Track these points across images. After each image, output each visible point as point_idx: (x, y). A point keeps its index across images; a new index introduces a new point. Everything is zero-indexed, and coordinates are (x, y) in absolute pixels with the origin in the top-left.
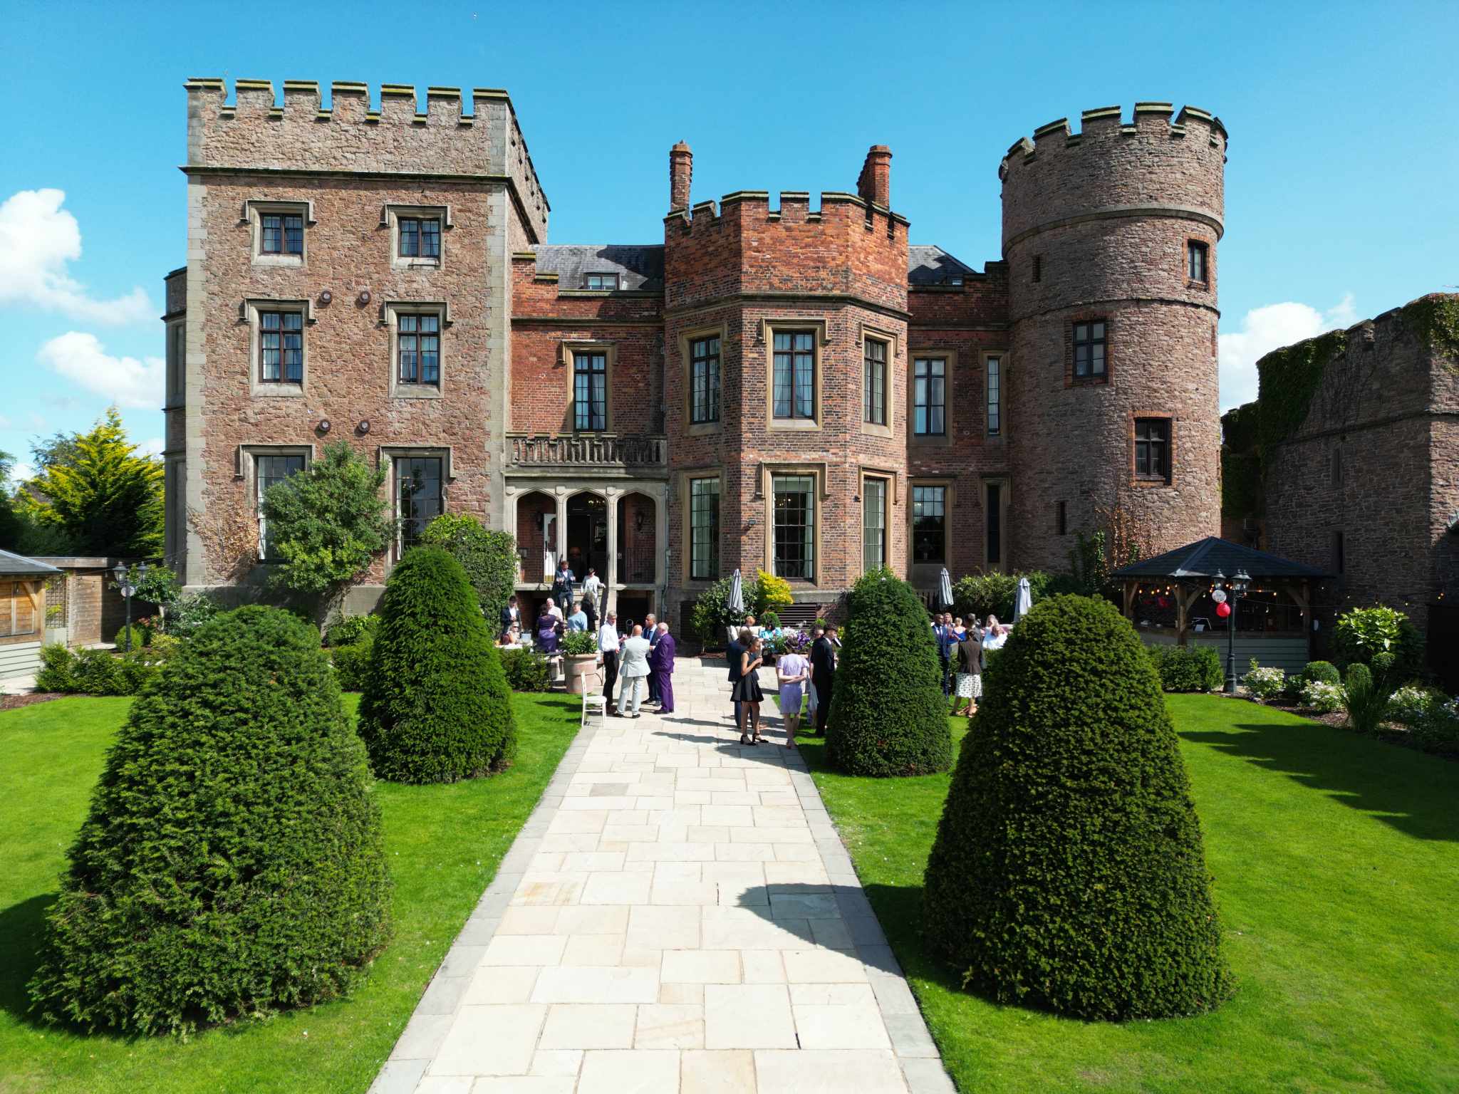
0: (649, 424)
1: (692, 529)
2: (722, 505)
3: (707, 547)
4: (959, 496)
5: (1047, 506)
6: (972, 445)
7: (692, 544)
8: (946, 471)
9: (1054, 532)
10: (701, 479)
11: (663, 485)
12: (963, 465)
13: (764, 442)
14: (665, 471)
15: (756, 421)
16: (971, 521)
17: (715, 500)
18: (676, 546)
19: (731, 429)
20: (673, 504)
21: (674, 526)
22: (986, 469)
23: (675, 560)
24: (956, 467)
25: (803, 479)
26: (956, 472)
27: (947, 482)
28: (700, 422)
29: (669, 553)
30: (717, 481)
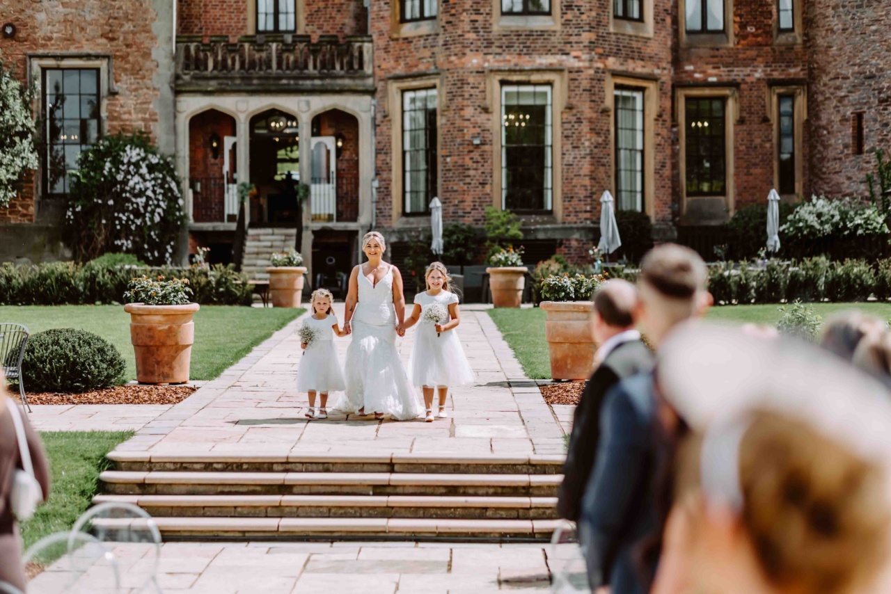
0: (349, 23)
1: (404, 153)
2: (440, 121)
3: (422, 176)
4: (742, 110)
5: (844, 120)
6: (759, 45)
7: (404, 171)
8: (725, 79)
9: (850, 151)
10: (414, 89)
11: (368, 98)
12: (748, 70)
13: (489, 44)
14: (370, 81)
15: (480, 18)
16: (758, 141)
17: (431, 116)
18: (385, 175)
19: (449, 28)
20: (381, 121)
21: (382, 150)
22: (776, 75)
23: (384, 192)
24: (738, 73)
25: (539, 89)
26: (739, 79)
27: (727, 92)
28: (413, 20)
29: (376, 184)
30: (434, 92)
